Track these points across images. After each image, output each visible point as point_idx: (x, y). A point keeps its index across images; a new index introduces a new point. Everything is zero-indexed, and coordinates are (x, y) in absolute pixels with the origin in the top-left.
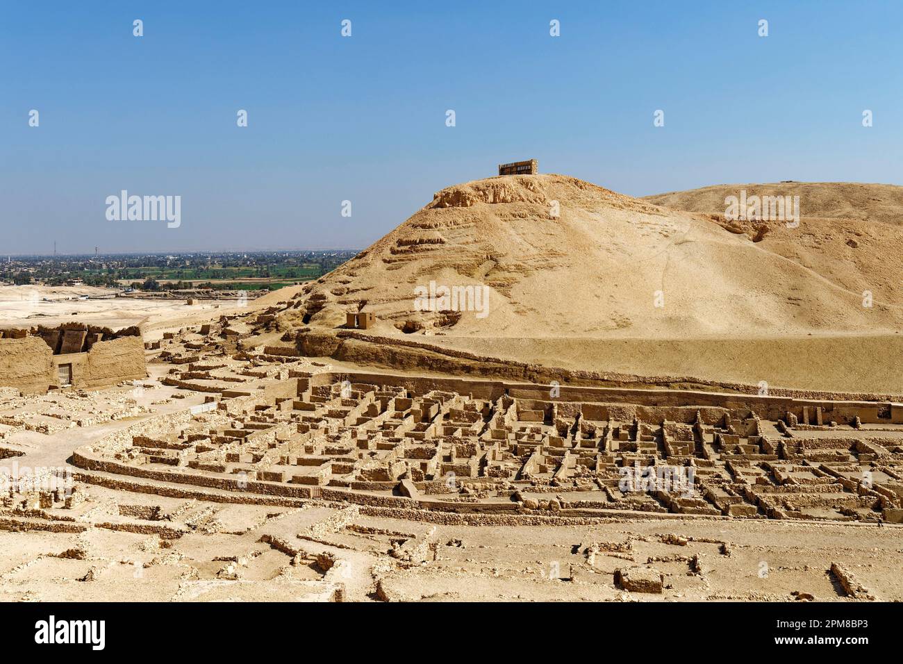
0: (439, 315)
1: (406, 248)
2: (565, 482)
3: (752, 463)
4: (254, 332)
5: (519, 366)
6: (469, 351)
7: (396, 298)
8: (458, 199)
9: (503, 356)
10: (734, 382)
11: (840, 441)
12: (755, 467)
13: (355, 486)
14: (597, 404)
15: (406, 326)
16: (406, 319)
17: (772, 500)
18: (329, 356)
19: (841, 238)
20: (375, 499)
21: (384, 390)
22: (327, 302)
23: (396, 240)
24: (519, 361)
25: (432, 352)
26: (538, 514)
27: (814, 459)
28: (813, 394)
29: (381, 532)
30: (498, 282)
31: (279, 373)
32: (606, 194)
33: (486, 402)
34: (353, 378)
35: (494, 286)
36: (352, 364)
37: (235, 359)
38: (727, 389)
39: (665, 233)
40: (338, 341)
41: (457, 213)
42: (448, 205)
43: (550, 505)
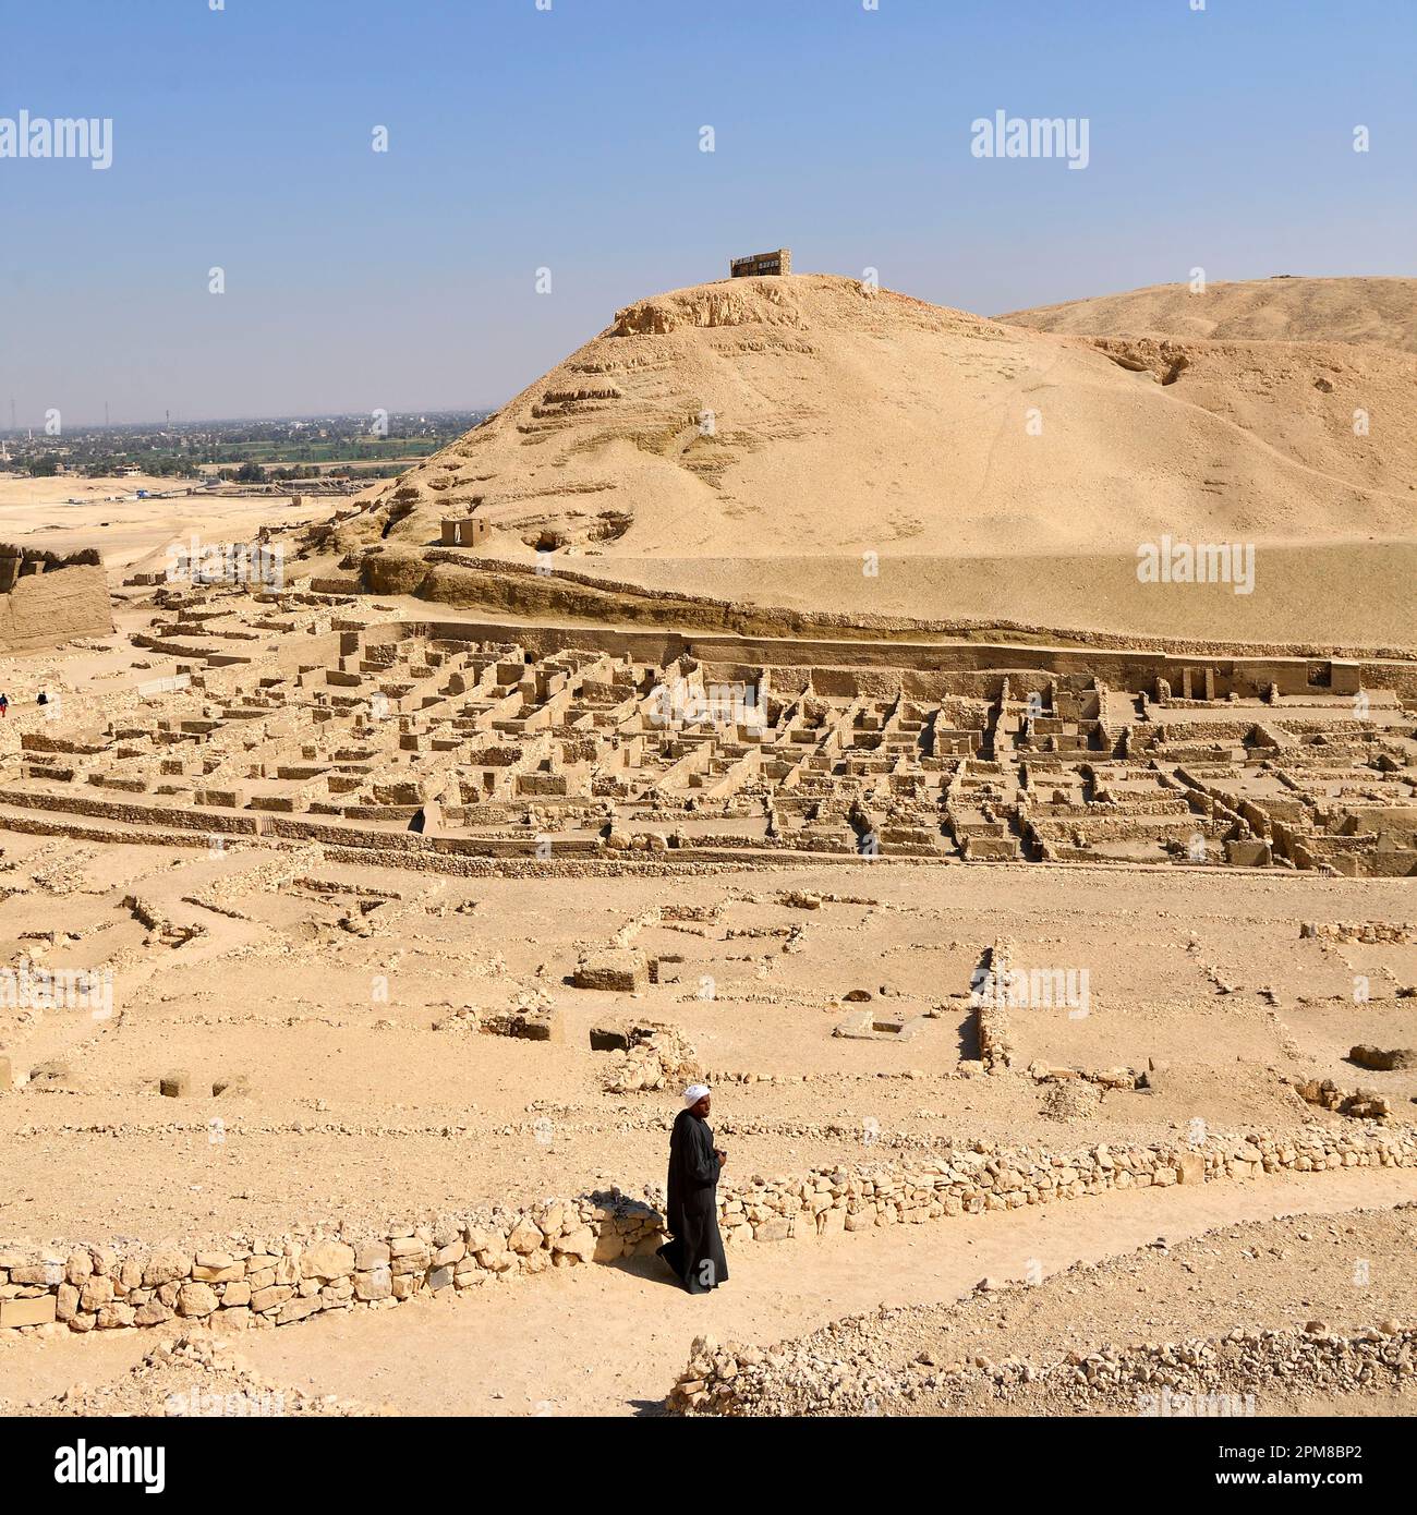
0: (597, 521)
1: (556, 406)
2: (712, 803)
3: (1066, 766)
4: (302, 555)
5: (717, 605)
6: (635, 582)
7: (529, 492)
8: (647, 320)
9: (691, 590)
10: (1076, 628)
11: (1229, 726)
12: (1070, 773)
13: (352, 813)
14: (837, 668)
15: (541, 540)
16: (541, 528)
17: (1055, 829)
18: (410, 593)
19: (1306, 377)
20: (360, 835)
21: (486, 650)
22: (420, 502)
23: (544, 393)
24: (716, 598)
25: (572, 584)
26: (629, 859)
27: (1170, 757)
28: (1209, 646)
29: (348, 890)
30: (703, 462)
31: (313, 624)
32: (910, 307)
33: (649, 666)
34: (437, 632)
35: (695, 469)
36: (444, 607)
37: (256, 600)
38: (1065, 640)
39: (1009, 373)
40: (425, 568)
41: (645, 345)
42: (632, 331)
43: (649, 842)
